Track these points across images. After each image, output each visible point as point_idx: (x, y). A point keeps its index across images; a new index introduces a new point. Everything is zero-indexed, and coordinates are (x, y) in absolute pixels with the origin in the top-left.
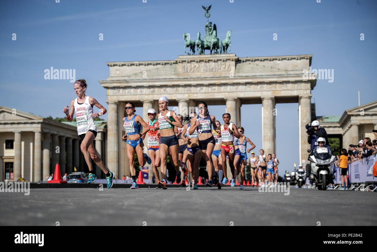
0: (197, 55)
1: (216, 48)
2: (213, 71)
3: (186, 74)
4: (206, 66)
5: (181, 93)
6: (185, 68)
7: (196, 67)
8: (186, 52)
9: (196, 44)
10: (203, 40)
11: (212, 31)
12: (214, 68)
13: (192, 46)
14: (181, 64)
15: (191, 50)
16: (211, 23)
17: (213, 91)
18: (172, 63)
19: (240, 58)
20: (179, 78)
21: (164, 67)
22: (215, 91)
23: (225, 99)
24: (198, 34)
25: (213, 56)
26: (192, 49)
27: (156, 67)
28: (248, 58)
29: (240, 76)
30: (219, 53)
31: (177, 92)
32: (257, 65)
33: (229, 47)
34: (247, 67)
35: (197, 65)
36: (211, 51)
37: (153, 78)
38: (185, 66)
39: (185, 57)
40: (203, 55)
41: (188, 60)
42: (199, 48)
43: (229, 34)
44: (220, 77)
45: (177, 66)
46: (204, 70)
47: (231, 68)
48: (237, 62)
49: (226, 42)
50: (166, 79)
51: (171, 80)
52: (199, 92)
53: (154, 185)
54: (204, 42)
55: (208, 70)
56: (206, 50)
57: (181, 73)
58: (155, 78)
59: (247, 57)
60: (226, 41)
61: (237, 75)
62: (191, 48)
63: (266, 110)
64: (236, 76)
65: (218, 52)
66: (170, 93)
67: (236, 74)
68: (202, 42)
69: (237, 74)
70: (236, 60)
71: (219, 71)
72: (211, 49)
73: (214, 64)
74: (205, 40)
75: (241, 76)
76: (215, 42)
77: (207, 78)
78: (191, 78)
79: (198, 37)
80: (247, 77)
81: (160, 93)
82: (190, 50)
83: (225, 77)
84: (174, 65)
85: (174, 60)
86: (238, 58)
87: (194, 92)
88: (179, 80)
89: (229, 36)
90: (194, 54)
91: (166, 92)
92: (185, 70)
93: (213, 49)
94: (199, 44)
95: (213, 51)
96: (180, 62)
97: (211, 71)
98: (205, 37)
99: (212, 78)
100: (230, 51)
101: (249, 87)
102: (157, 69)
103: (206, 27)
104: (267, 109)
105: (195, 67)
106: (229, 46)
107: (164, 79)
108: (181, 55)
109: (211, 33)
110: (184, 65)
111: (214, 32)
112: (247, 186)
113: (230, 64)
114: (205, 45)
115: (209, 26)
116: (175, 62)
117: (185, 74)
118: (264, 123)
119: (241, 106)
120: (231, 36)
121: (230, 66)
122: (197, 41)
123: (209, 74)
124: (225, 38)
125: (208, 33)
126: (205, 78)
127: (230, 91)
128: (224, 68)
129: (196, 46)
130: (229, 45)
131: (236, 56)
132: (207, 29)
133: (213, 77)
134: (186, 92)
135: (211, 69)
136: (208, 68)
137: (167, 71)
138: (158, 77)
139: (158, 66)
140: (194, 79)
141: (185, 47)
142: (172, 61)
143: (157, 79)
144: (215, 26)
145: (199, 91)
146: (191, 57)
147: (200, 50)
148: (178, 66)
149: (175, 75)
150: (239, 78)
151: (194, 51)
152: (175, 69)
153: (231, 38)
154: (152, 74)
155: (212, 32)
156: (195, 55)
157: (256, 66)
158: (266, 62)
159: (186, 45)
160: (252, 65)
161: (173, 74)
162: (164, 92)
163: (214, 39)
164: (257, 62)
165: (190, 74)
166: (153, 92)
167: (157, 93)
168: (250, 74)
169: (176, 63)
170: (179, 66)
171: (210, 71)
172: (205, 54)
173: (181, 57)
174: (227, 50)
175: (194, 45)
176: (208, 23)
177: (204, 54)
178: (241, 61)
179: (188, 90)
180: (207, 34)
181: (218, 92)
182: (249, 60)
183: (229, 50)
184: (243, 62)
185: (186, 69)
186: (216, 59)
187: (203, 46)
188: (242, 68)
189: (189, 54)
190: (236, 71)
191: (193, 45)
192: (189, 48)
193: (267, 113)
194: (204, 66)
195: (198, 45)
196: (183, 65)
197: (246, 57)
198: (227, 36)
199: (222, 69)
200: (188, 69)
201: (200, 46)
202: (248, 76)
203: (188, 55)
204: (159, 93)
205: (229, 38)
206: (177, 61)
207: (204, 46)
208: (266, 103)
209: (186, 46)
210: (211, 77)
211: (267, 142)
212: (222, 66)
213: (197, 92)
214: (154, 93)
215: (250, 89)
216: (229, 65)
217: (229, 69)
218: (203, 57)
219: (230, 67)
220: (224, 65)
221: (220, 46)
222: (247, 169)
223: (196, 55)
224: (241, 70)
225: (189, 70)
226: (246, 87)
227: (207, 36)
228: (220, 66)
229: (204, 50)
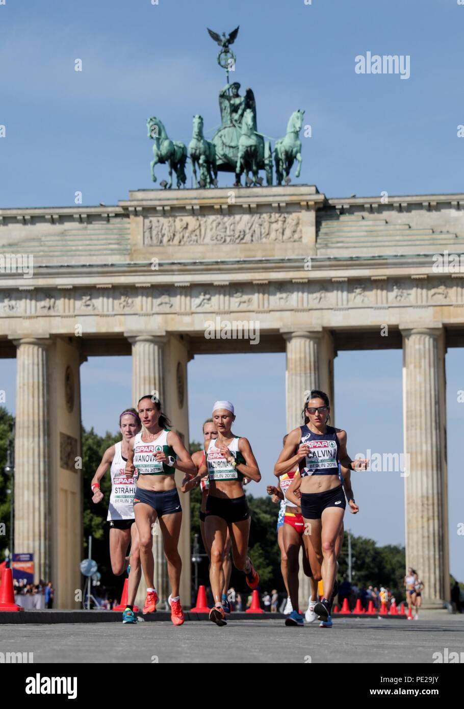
0: (192, 189)
1: (254, 168)
2: (244, 241)
3: (156, 249)
4: (220, 226)
5: (139, 312)
6: (154, 233)
7: (190, 228)
8: (155, 180)
9: (190, 151)
10: (212, 140)
11: (240, 112)
12: (247, 231)
13: (176, 161)
14: (140, 219)
15: (174, 175)
16: (237, 86)
17: (244, 307)
18: (110, 215)
19: (332, 199)
20: (132, 263)
21: (86, 228)
22: (251, 308)
23: (282, 331)
24: (196, 121)
25: (244, 191)
26: (176, 171)
27: (58, 227)
28: (359, 201)
29: (332, 257)
30: (265, 183)
31: (127, 310)
32: (387, 223)
33: (296, 164)
34: (354, 228)
35: (191, 220)
36: (238, 177)
37: (48, 265)
38: (155, 224)
39: (152, 195)
40: (210, 188)
41: (163, 206)
42: (200, 165)
43: (294, 120)
44: (268, 261)
45: (128, 226)
46: (215, 238)
47: (301, 231)
48: (323, 213)
49: (287, 148)
50: (90, 266)
51: (107, 269)
52: (200, 310)
53: (52, 613)
54: (215, 146)
55: (228, 239)
56: (220, 173)
57: (140, 246)
58: (55, 262)
59: (354, 197)
60: (285, 143)
61: (322, 254)
62: (173, 166)
63: (415, 367)
64: (318, 257)
65: (262, 179)
66: (106, 313)
67: (318, 252)
68: (210, 147)
69: (323, 251)
70: (317, 206)
71: (264, 240)
72: (238, 169)
73: (246, 217)
74: (217, 141)
75: (335, 259)
76: (251, 146)
77: (223, 262)
78: (173, 264)
79: (196, 130)
80: (353, 262)
81: (72, 313)
82: (171, 174)
83: (282, 261)
84: (118, 220)
85: (118, 206)
86: (326, 200)
87: (183, 310)
88: (133, 269)
89: (294, 127)
90: (182, 187)
91: (90, 308)
92: (154, 238)
93: (245, 171)
94: (200, 155)
95: (243, 178)
96: (136, 213)
97: (237, 241)
98: (219, 131)
99: (242, 265)
100: (298, 177)
101: (360, 294)
102: (63, 233)
103: (223, 100)
104: (420, 367)
105: (186, 228)
106: (295, 160)
107: (84, 266)
108: (139, 190)
109: (236, 116)
110: (151, 222)
111: (249, 114)
112: (355, 616)
113: (299, 219)
114: (217, 158)
115: (231, 94)
116: (119, 210)
117: (151, 249)
118: (407, 412)
119: (336, 355)
120: (300, 128)
121: (298, 224)
122: (192, 145)
123: (229, 253)
124: (284, 134)
125: (229, 117)
126: (217, 263)
127: (300, 307)
128: (281, 230)
129: (189, 161)
130: (295, 157)
131: (317, 192)
132: (223, 106)
133: (245, 262)
134: (156, 309)
135: (237, 236)
136: (228, 233)
137: (96, 242)
138: (66, 258)
139: (68, 225)
140: (184, 268)
141: (152, 163)
142: (110, 209)
143: (62, 266)
144: (250, 95)
145: (200, 305)
146: (174, 196)
147: (201, 171)
148: (129, 223)
149: (121, 252)
150: (328, 263)
151: (182, 178)
152: (122, 236)
153: (300, 134)
154: (46, 249)
155: (242, 115)
156: (184, 189)
157: (382, 226)
158: (414, 213)
159: (158, 155)
160: (370, 223)
161: (113, 252)
162: (84, 308)
163: (249, 137)
164: (386, 214)
165: (170, 250)
166: (49, 308)
167: (61, 313)
168: (365, 250)
169: (125, 214)
170: (135, 225)
171: (234, 242)
172: (219, 185)
173: (140, 195)
174: (288, 174)
175: (184, 157)
176: (227, 86)
177: (217, 188)
178: (334, 208)
179: (161, 304)
180: (224, 120)
181: (261, 309)
182: (361, 208)
183: (297, 173)
184: (343, 211)
185: (157, 234)
186: (254, 202)
187: (211, 160)
188: (338, 231)
189: (166, 187)
190: (318, 240)
191: (179, 155)
192: (166, 167)
193: (419, 378)
194: (215, 224)
195: (195, 158)
196: (147, 221)
197: (353, 195)
198: (290, 129)
199: (273, 235)
200: (163, 236)
201: (201, 161)
202: (358, 258)
203: (163, 188)
204: (67, 313)
205: (297, 134)
206: (126, 208)
207: (214, 160)
208: (417, 347)
209: (156, 159)
210: (238, 262)
211: (419, 473)
212: (274, 226)
213: (194, 309)
214: (52, 313)
215: (363, 301)
216: (295, 222)
217: (296, 236)
218: (210, 195)
219: (300, 227)
220: (280, 223)
221: (267, 162)
222: (354, 559)
223: (188, 189)
224: (334, 240)
225: (165, 239)
226: (352, 296)
227: (225, 128)
228: (266, 224)
229: (216, 174)
